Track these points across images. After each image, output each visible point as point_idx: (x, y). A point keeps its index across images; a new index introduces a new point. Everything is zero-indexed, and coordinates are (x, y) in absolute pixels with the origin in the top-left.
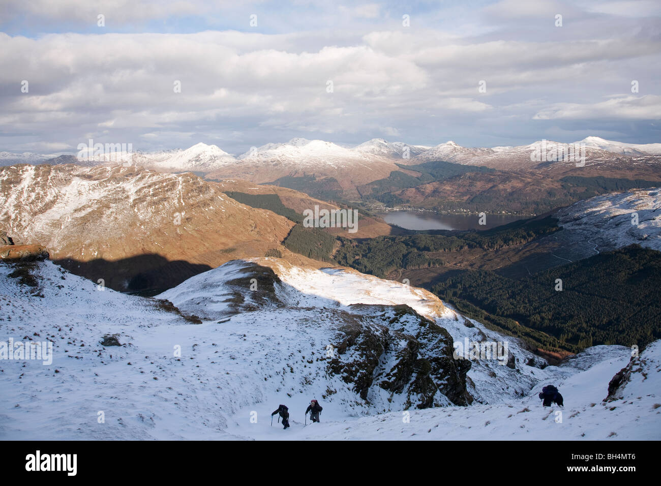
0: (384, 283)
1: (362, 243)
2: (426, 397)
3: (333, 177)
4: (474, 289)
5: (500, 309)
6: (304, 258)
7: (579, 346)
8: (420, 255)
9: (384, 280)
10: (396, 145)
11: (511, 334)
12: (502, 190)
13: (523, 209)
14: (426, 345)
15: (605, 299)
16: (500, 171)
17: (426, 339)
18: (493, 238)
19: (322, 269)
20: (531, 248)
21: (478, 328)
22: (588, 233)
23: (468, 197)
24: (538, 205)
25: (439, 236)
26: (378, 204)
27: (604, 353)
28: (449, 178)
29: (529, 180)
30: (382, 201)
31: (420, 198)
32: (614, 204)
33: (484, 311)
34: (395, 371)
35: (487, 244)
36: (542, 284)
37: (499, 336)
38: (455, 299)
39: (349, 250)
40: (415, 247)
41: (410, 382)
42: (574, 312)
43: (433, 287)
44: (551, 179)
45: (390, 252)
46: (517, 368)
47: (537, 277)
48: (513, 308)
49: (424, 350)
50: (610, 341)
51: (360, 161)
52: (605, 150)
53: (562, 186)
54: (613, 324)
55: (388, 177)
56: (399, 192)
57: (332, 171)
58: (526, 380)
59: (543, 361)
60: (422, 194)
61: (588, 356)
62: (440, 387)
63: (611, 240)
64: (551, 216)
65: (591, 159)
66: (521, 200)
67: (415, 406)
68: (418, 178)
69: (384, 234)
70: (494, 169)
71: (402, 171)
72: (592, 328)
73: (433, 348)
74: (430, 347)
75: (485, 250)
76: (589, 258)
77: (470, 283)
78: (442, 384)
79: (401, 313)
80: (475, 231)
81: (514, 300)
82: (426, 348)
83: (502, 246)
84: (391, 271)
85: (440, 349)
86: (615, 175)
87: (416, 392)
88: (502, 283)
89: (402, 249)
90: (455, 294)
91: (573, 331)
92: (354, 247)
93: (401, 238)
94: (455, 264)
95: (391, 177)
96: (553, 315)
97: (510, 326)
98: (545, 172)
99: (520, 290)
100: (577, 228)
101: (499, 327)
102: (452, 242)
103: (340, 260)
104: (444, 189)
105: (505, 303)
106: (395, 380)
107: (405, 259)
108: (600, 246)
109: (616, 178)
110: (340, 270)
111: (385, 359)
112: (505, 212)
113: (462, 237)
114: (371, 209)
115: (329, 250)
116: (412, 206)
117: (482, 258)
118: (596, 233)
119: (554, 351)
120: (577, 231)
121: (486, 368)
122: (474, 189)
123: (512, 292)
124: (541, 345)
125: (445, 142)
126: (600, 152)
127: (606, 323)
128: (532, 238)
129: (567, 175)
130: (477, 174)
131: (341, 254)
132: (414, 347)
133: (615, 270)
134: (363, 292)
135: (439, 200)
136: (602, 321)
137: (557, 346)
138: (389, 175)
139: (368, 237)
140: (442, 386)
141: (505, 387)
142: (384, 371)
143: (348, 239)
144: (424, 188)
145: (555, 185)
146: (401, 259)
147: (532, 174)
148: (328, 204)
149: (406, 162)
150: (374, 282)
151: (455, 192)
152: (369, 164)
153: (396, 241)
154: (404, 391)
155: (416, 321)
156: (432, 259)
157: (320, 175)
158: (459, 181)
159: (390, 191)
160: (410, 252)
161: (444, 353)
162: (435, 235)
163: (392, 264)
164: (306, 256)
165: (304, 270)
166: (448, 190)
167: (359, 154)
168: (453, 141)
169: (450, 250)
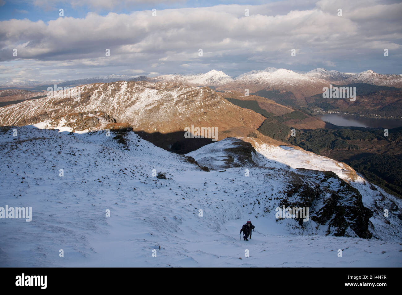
0: (319, 157)
1: (306, 132)
2: (341, 229)
3: (290, 91)
4: (379, 166)
5: (397, 181)
6: (270, 139)
8: (343, 142)
9: (319, 155)
10: (332, 72)
14: (343, 198)
17: (344, 194)
19: (280, 146)
21: (380, 192)
23: (379, 107)
25: (357, 131)
26: (318, 109)
28: (367, 94)
30: (321, 107)
31: (346, 106)
33: (385, 181)
34: (322, 211)
35: (391, 138)
37: (394, 198)
38: (365, 171)
39: (298, 136)
40: (340, 137)
41: (331, 219)
43: (351, 163)
45: (324, 139)
49: (342, 201)
51: (308, 82)
56: (332, 102)
57: (290, 87)
60: (348, 104)
67: (333, 234)
69: (320, 128)
70: (400, 89)
73: (348, 200)
74: (346, 199)
75: (389, 142)
77: (376, 162)
78: (352, 223)
79: (328, 176)
84: (323, 150)
85: (352, 201)
87: (335, 226)
89: (332, 137)
90: (365, 168)
92: (301, 134)
93: (332, 131)
94: (367, 149)
102: (366, 135)
103: (292, 141)
104: (363, 101)
106: (321, 217)
107: (333, 144)
110: (291, 147)
111: (316, 203)
113: (373, 132)
114: (314, 112)
116: (340, 111)
117: (386, 147)
122: (384, 102)
125: (366, 71)
130: (387, 92)
131: (293, 138)
132: (335, 198)
134: (305, 162)
135: (359, 108)
139: (310, 129)
140: (352, 224)
141: (396, 231)
142: (315, 210)
143: (297, 129)
144: (349, 100)
146: (330, 143)
148: (287, 108)
149: (338, 83)
150: (312, 156)
151: (370, 103)
152: (314, 84)
153: (328, 132)
154: (326, 224)
155: (338, 183)
156: (351, 145)
157: (283, 90)
158: (374, 96)
159: (326, 101)
160: (337, 140)
161: (355, 204)
162: (355, 130)
163: (324, 146)
164: (271, 137)
165: (270, 146)
166: (366, 102)
167: (308, 77)
168: (371, 70)
169: (364, 140)
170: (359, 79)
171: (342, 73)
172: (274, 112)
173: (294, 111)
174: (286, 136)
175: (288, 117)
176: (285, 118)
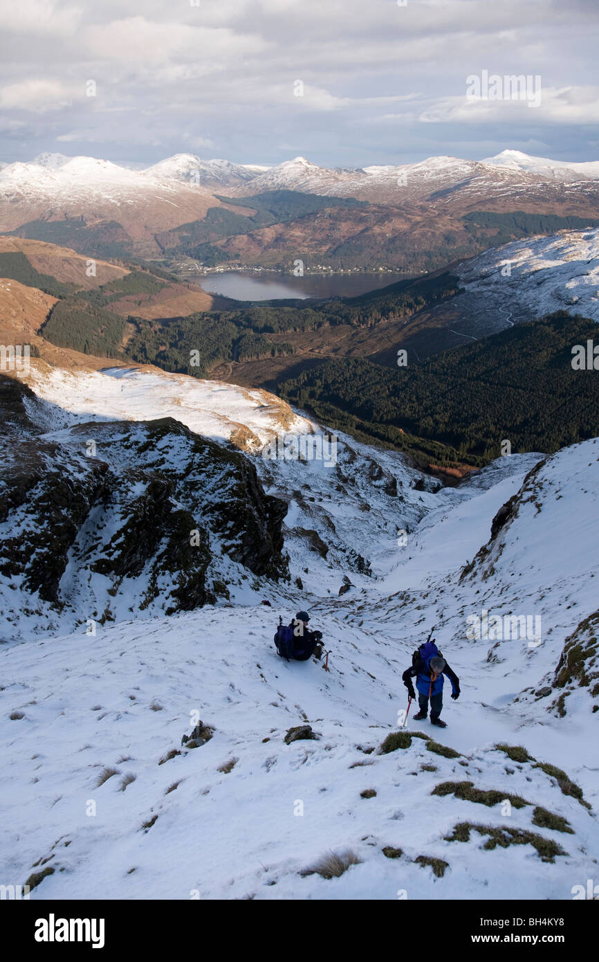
0: (203, 385)
1: (169, 326)
2: (189, 575)
3: (114, 219)
4: (340, 386)
5: (378, 412)
6: (77, 355)
7: (484, 457)
8: (258, 339)
9: (203, 380)
10: (214, 164)
11: (394, 447)
12: (379, 234)
13: (409, 263)
14: (203, 484)
15: (520, 390)
16: (375, 205)
17: (204, 474)
18: (366, 309)
19: (103, 370)
20: (419, 322)
21: (344, 443)
22: (500, 297)
23: (328, 247)
24: (430, 257)
25: (286, 309)
26: (190, 263)
27: (516, 465)
28: (300, 218)
29: (418, 219)
30: (197, 257)
31: (256, 251)
32: (536, 253)
33: (354, 417)
34: (121, 540)
35: (357, 318)
36: (435, 373)
37: (375, 451)
38: (314, 403)
39: (150, 337)
40: (250, 328)
41: (158, 553)
42: (478, 410)
43: (280, 387)
44: (451, 216)
45: (213, 337)
46: (399, 495)
47: (428, 363)
48: (395, 410)
49: (201, 492)
50: (525, 447)
51: (157, 193)
52: (527, 171)
53: (466, 227)
54: (529, 425)
55: (204, 218)
56: (223, 242)
57: (112, 209)
58: (412, 510)
59: (436, 483)
60: (258, 244)
61: (496, 471)
62: (230, 551)
63: (530, 306)
64: (448, 272)
65: (507, 186)
66: (406, 250)
67: (166, 593)
68: (251, 218)
69: (202, 310)
70: (367, 203)
71: (227, 208)
72: (502, 432)
73: (216, 487)
74: (210, 486)
75: (355, 327)
76: (500, 332)
77: (334, 377)
78: (233, 545)
80: (339, 299)
81: (396, 398)
82: (204, 489)
83: (379, 320)
84: (215, 366)
85: (227, 488)
86: (539, 210)
87: (170, 570)
88: (380, 375)
89: (230, 331)
90: (312, 395)
91: (477, 436)
92: (156, 332)
93: (229, 315)
94: (311, 351)
95: (209, 218)
96: (450, 417)
97: (392, 435)
98: (441, 206)
99: (405, 383)
100: (485, 289)
101: (377, 439)
102: (306, 317)
103: (136, 354)
104: (292, 236)
105: (383, 403)
106: (120, 556)
107: (236, 347)
108: (516, 315)
109: (541, 214)
110: (132, 370)
111: (102, 520)
112: (384, 269)
113: (320, 309)
114: (181, 271)
115: (116, 340)
116: (243, 263)
117: (351, 340)
118: (511, 296)
119: (451, 467)
120: (484, 294)
121: (356, 498)
122: (337, 234)
123: (394, 387)
124: (435, 460)
125: (291, 159)
126: (520, 174)
127: (520, 422)
128: (421, 307)
129: (472, 211)
130: (341, 210)
131: (137, 345)
132: (161, 492)
133: (534, 349)
134: (170, 402)
135: (286, 252)
136: (515, 421)
137: (456, 458)
138: (205, 215)
139: (177, 316)
140: (233, 549)
141: (382, 523)
142: (100, 541)
143: (145, 320)
144: (261, 233)
145: (456, 226)
146: (230, 346)
147: (423, 209)
148: (110, 265)
149: (231, 193)
150: (186, 384)
151: (308, 240)
152: (174, 197)
153: (220, 320)
154: (143, 572)
155: (186, 445)
156: (277, 345)
157: (93, 217)
158: (314, 221)
159: (207, 241)
160: (243, 336)
161: (234, 493)
162: (280, 308)
163: (216, 356)
164: (79, 351)
165: (73, 374)
166: (298, 237)
167: (155, 180)
168: (304, 157)
169: (303, 329)
170: (279, 181)
171: (239, 166)
172: (78, 281)
173: (130, 272)
174: (118, 341)
175: (116, 291)
176: (108, 294)
